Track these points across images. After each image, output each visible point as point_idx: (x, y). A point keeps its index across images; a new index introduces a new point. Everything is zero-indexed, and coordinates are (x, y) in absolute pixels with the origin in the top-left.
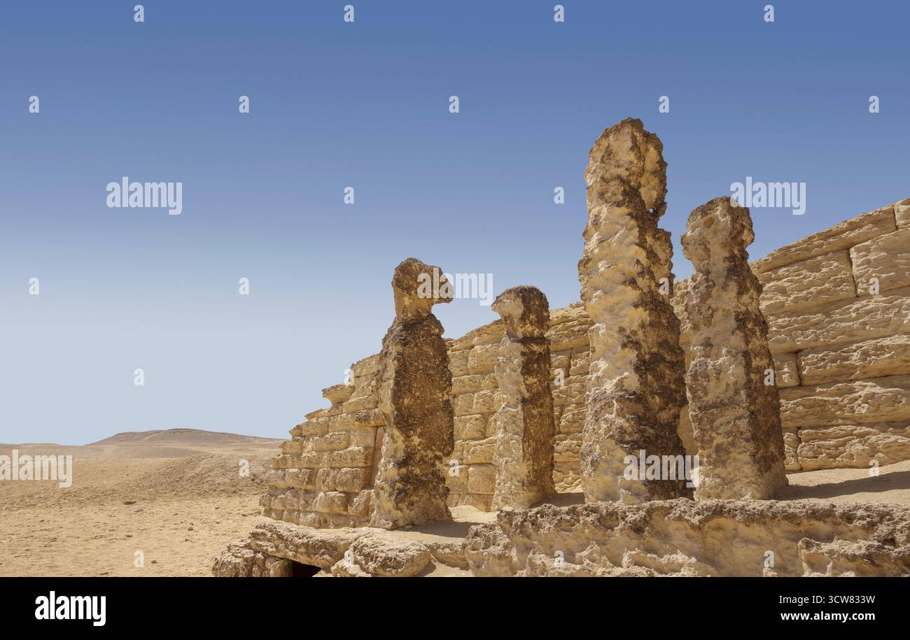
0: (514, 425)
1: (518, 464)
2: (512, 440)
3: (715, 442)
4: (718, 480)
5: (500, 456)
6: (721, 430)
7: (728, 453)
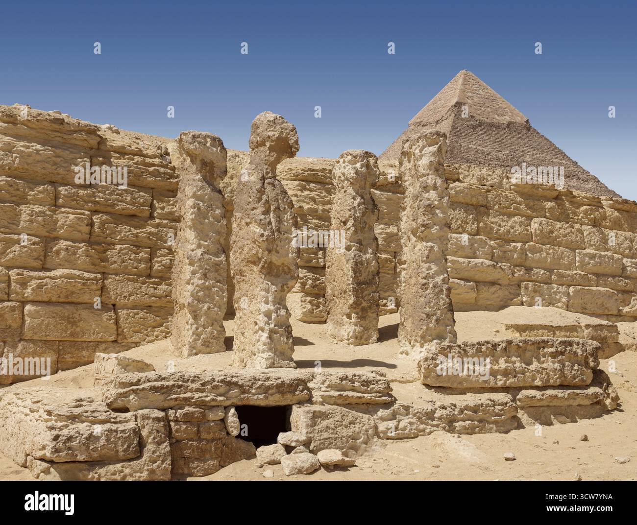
0: (216, 274)
1: (220, 311)
2: (214, 287)
3: (362, 305)
4: (362, 328)
5: (199, 301)
6: (366, 298)
7: (367, 312)
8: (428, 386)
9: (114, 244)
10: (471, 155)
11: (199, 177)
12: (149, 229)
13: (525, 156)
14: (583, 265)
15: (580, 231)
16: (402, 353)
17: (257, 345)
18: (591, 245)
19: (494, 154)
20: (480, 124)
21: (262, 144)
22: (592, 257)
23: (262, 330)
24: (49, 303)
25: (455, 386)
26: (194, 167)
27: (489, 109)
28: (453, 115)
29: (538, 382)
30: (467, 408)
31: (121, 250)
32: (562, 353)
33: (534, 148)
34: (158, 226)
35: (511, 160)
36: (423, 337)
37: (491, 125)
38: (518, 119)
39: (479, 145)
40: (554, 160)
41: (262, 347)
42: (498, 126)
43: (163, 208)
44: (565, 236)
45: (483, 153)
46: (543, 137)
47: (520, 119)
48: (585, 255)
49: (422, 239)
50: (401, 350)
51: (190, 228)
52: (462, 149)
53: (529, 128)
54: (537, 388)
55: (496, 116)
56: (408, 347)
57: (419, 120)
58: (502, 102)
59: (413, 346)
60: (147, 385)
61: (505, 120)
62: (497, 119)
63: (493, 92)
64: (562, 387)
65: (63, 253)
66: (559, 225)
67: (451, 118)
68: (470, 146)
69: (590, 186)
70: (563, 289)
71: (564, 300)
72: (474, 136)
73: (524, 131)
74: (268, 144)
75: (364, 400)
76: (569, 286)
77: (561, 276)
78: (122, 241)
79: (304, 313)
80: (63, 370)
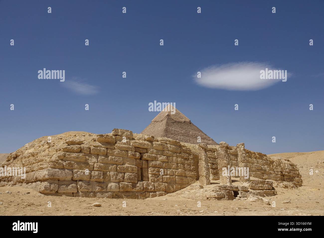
8: (251, 189)
9: (185, 164)
10: (173, 132)
11: (204, 152)
12: (189, 161)
13: (190, 132)
14: (255, 168)
15: (253, 160)
16: (241, 184)
17: (227, 181)
18: (256, 163)
19: (180, 131)
20: (175, 122)
21: (224, 147)
22: (256, 165)
23: (228, 179)
24: (179, 176)
25: (255, 189)
26: (203, 150)
27: (178, 117)
28: (167, 119)
29: (266, 189)
30: (258, 192)
31: (186, 165)
32: (268, 183)
33: (193, 130)
34: (190, 161)
35: (186, 133)
36: (246, 181)
37: (179, 122)
38: (187, 120)
39: (175, 129)
40: (199, 134)
41: (228, 182)
42: (181, 122)
43: (190, 157)
44: (251, 161)
45: (177, 131)
46: (195, 126)
47: (188, 120)
48: (255, 165)
49: (243, 163)
50: (241, 183)
51: (204, 161)
52: (170, 130)
53: (190, 123)
54: (265, 190)
55: (180, 119)
56: (242, 183)
57: (155, 120)
58: (182, 115)
59: (244, 183)
60: (223, 186)
61: (183, 120)
62: (181, 120)
63: (179, 111)
64: (268, 190)
65: (179, 166)
66: (249, 159)
67: (166, 120)
68: (172, 129)
69: (211, 142)
70: (252, 173)
71: (253, 175)
72: (173, 126)
73: (189, 124)
74: (225, 147)
75: (246, 190)
76: (253, 172)
77: (252, 170)
78: (186, 164)
79: (213, 178)
80: (182, 189)
